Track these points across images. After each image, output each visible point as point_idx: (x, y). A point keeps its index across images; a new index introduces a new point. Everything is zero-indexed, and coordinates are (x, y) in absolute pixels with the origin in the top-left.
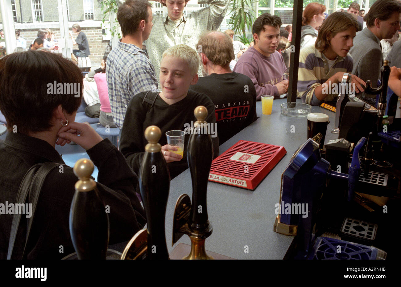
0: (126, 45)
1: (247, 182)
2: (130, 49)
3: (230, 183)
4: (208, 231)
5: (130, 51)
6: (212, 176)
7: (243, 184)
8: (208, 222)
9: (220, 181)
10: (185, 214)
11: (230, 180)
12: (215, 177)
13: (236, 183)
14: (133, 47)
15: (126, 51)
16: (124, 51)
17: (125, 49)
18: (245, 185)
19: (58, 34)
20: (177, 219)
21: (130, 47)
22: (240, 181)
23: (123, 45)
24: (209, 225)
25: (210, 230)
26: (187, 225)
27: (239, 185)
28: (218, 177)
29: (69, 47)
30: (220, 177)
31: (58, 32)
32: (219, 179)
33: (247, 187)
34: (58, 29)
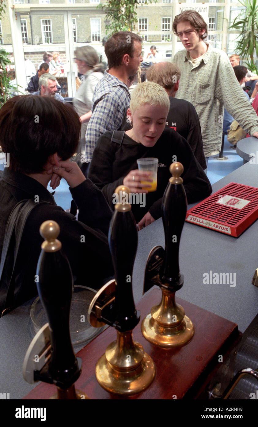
0: (110, 76)
1: (232, 229)
2: (112, 81)
3: (214, 228)
4: (178, 284)
5: (111, 82)
6: (197, 220)
7: (227, 230)
8: (179, 275)
9: (204, 225)
10: (157, 265)
11: (215, 225)
12: (200, 220)
13: (220, 228)
14: (115, 79)
15: (107, 82)
16: (106, 81)
17: (108, 79)
18: (229, 232)
19: (64, 57)
20: (149, 270)
21: (112, 79)
22: (224, 227)
23: (108, 75)
24: (180, 278)
25: (181, 284)
26: (158, 276)
27: (223, 231)
28: (203, 221)
29: (74, 71)
30: (205, 221)
31: (64, 55)
32: (203, 223)
33: (231, 234)
34: (64, 52)
